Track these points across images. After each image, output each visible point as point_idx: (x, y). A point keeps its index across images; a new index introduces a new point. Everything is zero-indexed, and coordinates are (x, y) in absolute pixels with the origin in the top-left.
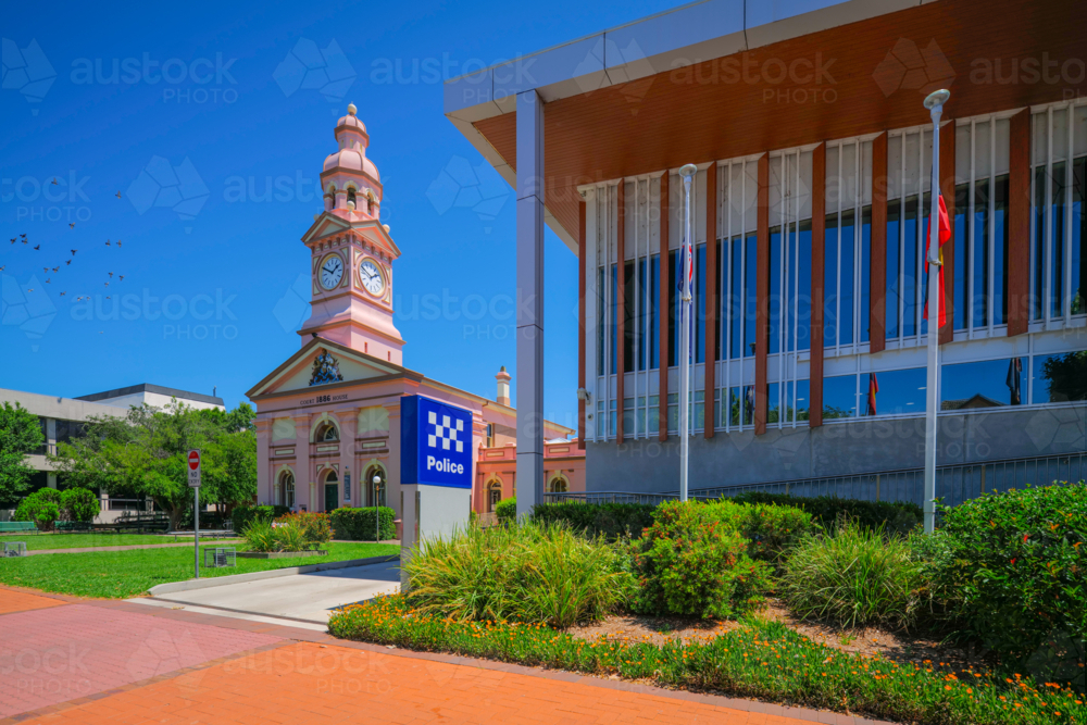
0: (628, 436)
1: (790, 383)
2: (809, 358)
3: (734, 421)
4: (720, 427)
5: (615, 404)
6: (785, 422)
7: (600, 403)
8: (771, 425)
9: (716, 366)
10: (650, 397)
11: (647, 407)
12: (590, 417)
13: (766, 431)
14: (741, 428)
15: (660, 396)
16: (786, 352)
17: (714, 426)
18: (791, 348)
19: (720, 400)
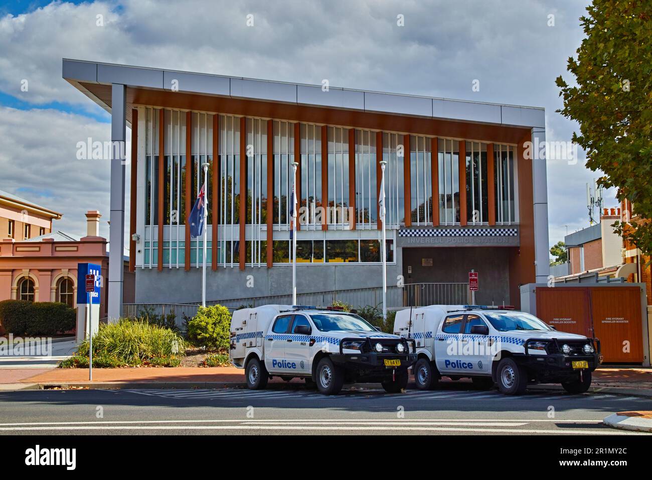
0: (165, 265)
1: (258, 242)
2: (266, 229)
3: (228, 261)
4: (221, 263)
5: (157, 244)
6: (255, 263)
7: (147, 244)
8: (247, 264)
9: (218, 227)
10: (179, 242)
11: (177, 248)
12: (139, 251)
13: (245, 267)
14: (232, 264)
15: (186, 242)
16: (256, 224)
17: (217, 263)
18: (258, 223)
19: (221, 247)
